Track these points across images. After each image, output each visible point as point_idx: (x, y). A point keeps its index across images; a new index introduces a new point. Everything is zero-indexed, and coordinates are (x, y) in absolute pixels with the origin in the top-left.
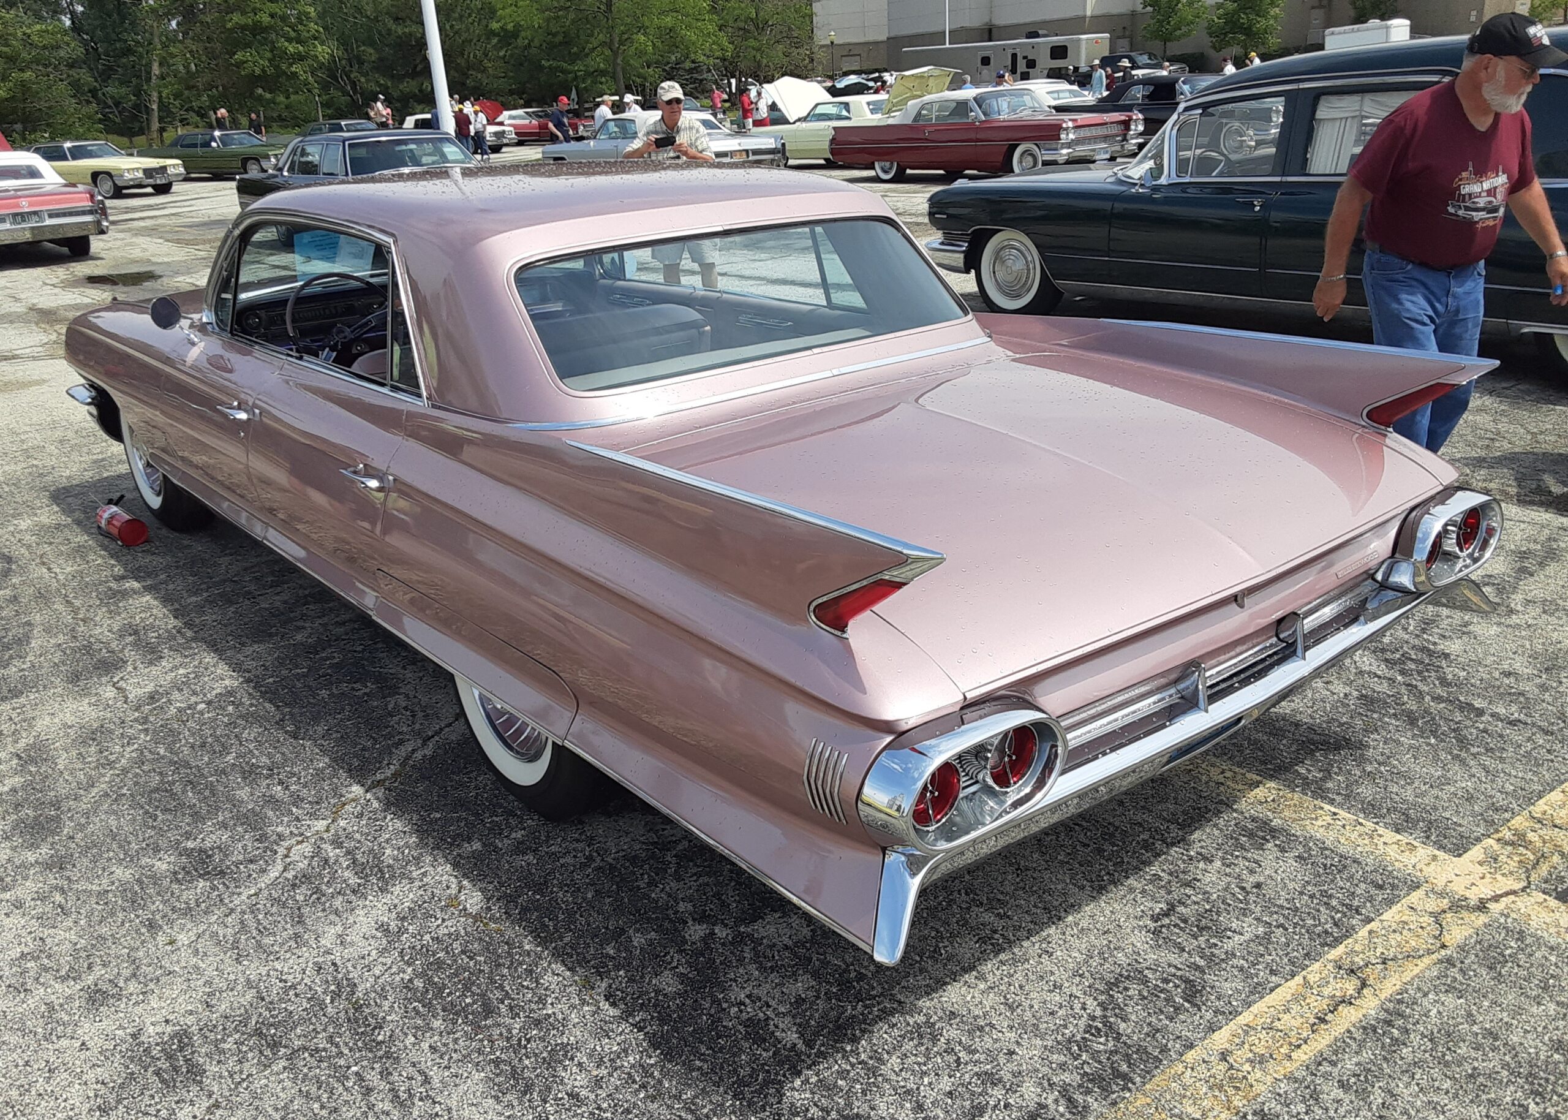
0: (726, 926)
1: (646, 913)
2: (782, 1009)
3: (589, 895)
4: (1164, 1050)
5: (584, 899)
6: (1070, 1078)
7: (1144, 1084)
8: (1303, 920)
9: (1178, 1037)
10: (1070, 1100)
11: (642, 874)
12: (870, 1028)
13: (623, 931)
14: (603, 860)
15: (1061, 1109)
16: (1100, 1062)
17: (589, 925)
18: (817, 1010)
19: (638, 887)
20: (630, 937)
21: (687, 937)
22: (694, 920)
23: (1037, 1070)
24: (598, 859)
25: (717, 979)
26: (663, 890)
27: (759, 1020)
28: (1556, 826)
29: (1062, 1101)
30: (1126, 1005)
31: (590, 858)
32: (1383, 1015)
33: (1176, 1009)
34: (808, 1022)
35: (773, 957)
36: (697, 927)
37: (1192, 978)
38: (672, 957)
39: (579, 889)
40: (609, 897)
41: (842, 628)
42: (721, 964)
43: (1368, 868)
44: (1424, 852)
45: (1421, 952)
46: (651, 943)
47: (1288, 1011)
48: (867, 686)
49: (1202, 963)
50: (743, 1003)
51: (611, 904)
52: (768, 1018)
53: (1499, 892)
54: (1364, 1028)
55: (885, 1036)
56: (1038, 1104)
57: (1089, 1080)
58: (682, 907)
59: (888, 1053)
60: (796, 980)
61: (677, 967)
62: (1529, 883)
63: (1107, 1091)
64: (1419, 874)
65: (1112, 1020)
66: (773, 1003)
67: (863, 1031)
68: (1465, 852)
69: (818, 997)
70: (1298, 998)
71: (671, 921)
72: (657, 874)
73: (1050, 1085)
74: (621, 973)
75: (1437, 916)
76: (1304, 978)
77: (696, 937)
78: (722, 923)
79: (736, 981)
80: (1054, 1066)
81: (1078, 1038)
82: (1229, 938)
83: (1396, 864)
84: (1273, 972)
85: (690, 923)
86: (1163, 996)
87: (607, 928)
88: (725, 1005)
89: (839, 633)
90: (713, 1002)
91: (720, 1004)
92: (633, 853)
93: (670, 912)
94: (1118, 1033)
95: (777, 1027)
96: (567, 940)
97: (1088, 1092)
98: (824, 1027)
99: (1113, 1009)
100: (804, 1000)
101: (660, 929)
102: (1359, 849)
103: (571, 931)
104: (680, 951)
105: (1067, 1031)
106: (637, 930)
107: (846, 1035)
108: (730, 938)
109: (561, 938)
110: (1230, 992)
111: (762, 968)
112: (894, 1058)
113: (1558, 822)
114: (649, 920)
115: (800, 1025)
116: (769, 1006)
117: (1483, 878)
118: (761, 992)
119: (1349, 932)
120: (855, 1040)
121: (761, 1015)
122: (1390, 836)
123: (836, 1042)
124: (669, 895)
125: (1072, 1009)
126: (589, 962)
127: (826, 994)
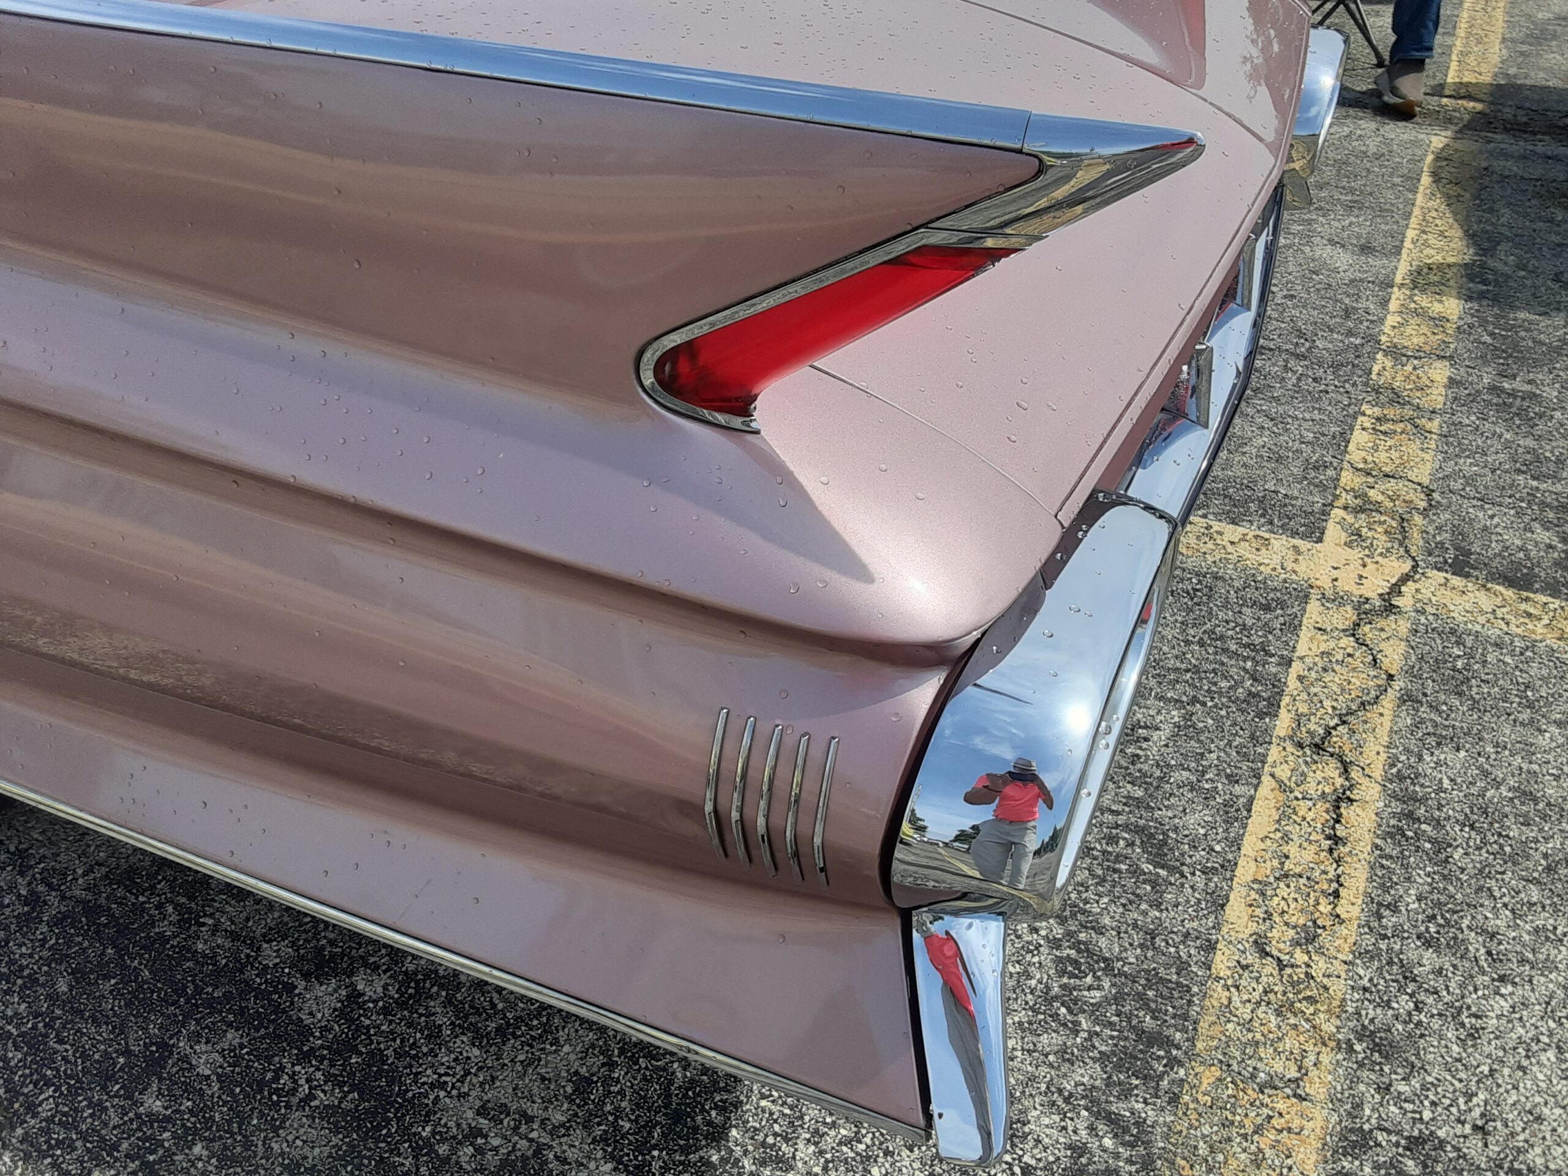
0: (375, 967)
1: (198, 991)
2: (558, 1117)
3: (62, 987)
4: (1182, 967)
5: (53, 998)
6: (1087, 1074)
7: (1192, 1040)
8: (1215, 684)
9: (1187, 935)
10: (1113, 1120)
11: (159, 906)
12: (731, 1097)
13: (164, 1047)
14: (63, 898)
15: (1108, 1142)
16: (1111, 1025)
17: (85, 1057)
18: (622, 1092)
19: (162, 939)
20: (185, 1059)
21: (308, 1020)
22: (306, 976)
23: (1032, 1079)
24: (53, 898)
25: (403, 1093)
26: (215, 929)
27: (524, 1158)
28: (1387, 476)
29: (1102, 1128)
30: (1086, 902)
31: (34, 901)
32: (1397, 807)
33: (1154, 884)
34: (616, 1128)
35: (493, 1006)
36: (320, 990)
37: (1142, 822)
38: (293, 1076)
39: (32, 980)
40: (107, 977)
41: (743, 406)
42: (398, 1056)
43: (1236, 584)
44: (1280, 544)
45: (1373, 693)
46: (233, 1056)
47: (1286, 838)
48: (871, 568)
49: (1139, 793)
50: (477, 1133)
51: (115, 992)
52: (539, 1150)
53: (1393, 581)
54: (1392, 836)
55: (763, 1103)
56: (1069, 1147)
57: (1118, 1067)
58: (270, 954)
59: (786, 1140)
60: (555, 1042)
61: (311, 1097)
62: (1413, 558)
63: (1152, 1078)
64: (1294, 577)
65: (1082, 936)
66: (534, 1109)
67: (722, 1109)
68: (1323, 533)
69: (611, 1065)
70: (1286, 813)
71: (260, 994)
72: (192, 898)
73: (1067, 1100)
74: (198, 1149)
75: (1353, 631)
76: (1273, 775)
77: (323, 1014)
78: (366, 965)
79: (443, 1086)
80: (1051, 1058)
81: (1056, 990)
82: (1146, 739)
83: (1262, 568)
84: (1233, 780)
85: (301, 984)
86: (1123, 867)
87: (127, 1053)
88: (443, 1149)
89: (737, 422)
90: (417, 1154)
91: (432, 1150)
92: (124, 865)
93: (251, 973)
94: (1105, 960)
95: (564, 1161)
96: (46, 1108)
97: (1126, 1093)
98: (650, 1125)
99: (1073, 915)
100: (588, 1081)
101: (244, 1020)
102: (1210, 558)
103: (48, 1084)
104: (304, 1058)
105: (1033, 982)
106: (195, 1038)
107: (696, 1129)
108: (392, 991)
109: (31, 1109)
110: (1202, 831)
111: (479, 1038)
112: (801, 1145)
113: (1387, 469)
114: (211, 1004)
115: (604, 1139)
116: (530, 1119)
117: (1364, 566)
118: (502, 1092)
119: (1278, 688)
120: (717, 1135)
121: (524, 1143)
122: (1232, 532)
123: (686, 1151)
124: (234, 936)
125: (1019, 937)
126: (115, 1147)
127: (622, 1052)
